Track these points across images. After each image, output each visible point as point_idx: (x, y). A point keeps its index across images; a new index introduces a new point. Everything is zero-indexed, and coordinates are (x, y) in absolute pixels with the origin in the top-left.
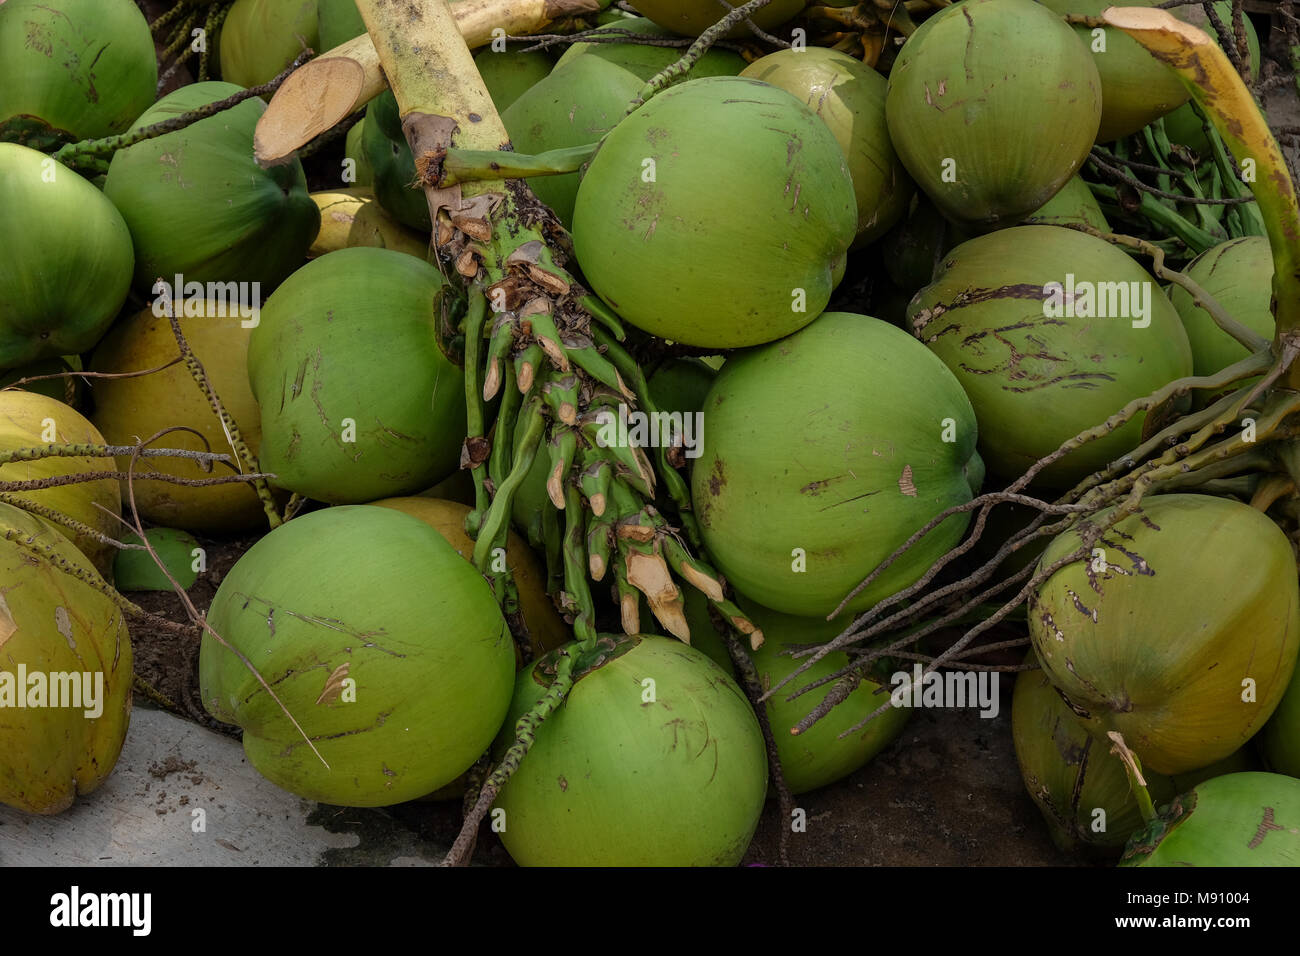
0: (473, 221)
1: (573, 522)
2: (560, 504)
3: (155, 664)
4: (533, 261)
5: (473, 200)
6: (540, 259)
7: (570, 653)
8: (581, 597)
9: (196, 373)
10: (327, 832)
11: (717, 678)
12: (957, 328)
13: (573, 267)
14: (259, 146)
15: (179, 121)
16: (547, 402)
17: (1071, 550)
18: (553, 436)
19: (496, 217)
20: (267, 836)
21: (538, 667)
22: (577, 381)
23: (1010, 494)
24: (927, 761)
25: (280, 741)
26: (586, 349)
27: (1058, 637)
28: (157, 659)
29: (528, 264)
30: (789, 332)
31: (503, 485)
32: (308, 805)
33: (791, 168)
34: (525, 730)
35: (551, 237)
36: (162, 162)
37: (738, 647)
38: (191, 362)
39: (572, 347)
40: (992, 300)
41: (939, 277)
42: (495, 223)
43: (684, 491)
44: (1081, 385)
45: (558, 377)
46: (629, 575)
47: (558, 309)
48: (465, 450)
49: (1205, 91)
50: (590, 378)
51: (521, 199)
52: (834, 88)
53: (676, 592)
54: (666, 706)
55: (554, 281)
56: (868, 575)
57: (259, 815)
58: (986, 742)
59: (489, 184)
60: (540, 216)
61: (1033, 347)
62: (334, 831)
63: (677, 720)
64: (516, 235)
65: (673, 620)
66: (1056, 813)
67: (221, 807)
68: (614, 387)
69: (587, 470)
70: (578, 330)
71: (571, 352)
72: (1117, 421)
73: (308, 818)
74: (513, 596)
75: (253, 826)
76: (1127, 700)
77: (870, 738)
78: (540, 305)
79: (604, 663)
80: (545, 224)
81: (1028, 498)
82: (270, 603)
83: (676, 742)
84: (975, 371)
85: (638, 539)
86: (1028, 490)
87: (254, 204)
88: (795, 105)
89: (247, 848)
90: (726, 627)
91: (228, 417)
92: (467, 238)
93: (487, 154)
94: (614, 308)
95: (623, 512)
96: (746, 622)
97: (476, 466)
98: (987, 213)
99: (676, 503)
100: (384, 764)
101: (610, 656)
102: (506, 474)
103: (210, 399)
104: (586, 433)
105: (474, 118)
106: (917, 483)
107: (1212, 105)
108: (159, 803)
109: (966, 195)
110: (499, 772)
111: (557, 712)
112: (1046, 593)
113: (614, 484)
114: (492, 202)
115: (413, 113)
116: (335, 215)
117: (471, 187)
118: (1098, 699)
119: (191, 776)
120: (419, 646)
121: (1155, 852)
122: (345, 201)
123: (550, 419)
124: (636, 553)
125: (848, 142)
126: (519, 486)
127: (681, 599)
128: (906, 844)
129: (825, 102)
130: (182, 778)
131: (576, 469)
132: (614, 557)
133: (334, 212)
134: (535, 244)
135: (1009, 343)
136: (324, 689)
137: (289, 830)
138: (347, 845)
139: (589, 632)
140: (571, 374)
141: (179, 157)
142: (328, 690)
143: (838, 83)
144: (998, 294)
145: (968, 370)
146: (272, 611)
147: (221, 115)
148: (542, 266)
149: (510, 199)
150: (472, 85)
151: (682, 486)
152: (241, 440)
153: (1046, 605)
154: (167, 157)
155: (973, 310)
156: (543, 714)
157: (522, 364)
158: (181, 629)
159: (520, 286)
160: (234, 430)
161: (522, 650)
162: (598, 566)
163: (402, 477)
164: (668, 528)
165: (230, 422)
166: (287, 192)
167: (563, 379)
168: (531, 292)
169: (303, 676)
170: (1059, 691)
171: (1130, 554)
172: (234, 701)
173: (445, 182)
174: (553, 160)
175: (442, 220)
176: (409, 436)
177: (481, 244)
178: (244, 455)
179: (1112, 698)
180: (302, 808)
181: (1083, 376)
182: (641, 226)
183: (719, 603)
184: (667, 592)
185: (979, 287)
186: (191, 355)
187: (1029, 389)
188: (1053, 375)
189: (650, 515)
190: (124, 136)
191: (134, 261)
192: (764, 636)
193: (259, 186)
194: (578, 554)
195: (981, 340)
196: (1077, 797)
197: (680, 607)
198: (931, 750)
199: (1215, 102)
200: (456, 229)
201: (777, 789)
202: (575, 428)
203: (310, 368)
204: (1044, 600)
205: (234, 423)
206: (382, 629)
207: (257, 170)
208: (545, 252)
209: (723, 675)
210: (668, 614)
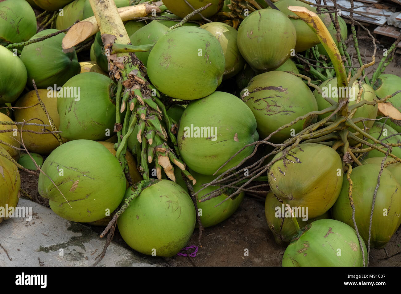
0: (119, 63)
1: (144, 147)
2: (140, 142)
3: (28, 189)
4: (135, 75)
5: (119, 58)
6: (137, 74)
7: (141, 183)
8: (145, 168)
9: (42, 106)
10: (73, 232)
11: (182, 191)
12: (253, 98)
13: (147, 77)
14: (63, 45)
15: (41, 39)
16: (138, 113)
17: (279, 157)
18: (139, 123)
19: (126, 63)
20: (56, 233)
21: (133, 187)
22: (146, 108)
23: (264, 141)
24: (243, 221)
25: (59, 202)
26: (149, 99)
27: (274, 180)
28: (28, 187)
29: (134, 75)
30: (205, 96)
31: (125, 136)
32: (68, 225)
33: (206, 51)
34: (127, 201)
35: (141, 69)
36: (36, 50)
37: (189, 184)
38: (41, 103)
39: (145, 98)
40: (263, 90)
41: (249, 85)
42: (125, 64)
43: (176, 140)
44: (286, 114)
45: (141, 107)
46: (159, 162)
47: (142, 88)
48: (115, 127)
49: (316, 30)
50: (150, 107)
51: (133, 58)
52: (223, 33)
53: (172, 167)
54: (167, 197)
55: (141, 80)
56: (224, 163)
57: (54, 227)
58: (260, 216)
59: (124, 54)
60: (138, 63)
61: (273, 103)
62: (75, 232)
63: (170, 201)
64: (131, 68)
65: (171, 175)
66: (276, 232)
67: (44, 225)
68: (157, 110)
69: (148, 132)
70: (147, 94)
71: (145, 100)
72: (294, 122)
73: (68, 229)
74: (127, 168)
75: (52, 230)
76: (292, 197)
77: (226, 212)
78: (137, 87)
79: (151, 185)
80: (139, 65)
81: (268, 142)
82: (58, 163)
83: (169, 206)
84: (257, 110)
85: (161, 152)
86: (269, 141)
87: (62, 63)
88: (209, 34)
89: (50, 236)
90: (186, 178)
91: (51, 119)
92: (118, 68)
93: (124, 45)
94: (157, 88)
95: (158, 144)
96: (191, 177)
97: (118, 131)
98: (263, 68)
99: (173, 143)
100: (88, 209)
101: (152, 184)
102: (126, 133)
103: (46, 113)
104: (148, 122)
105: (121, 36)
106: (239, 138)
107: (318, 34)
108: (26, 223)
109: (257, 62)
110: (119, 211)
111: (137, 197)
112: (272, 168)
113: (155, 137)
114: (125, 58)
115: (104, 34)
116: (85, 68)
117: (119, 54)
118: (284, 196)
119: (36, 217)
120: (98, 176)
121: (299, 239)
122: (88, 64)
123: (138, 118)
124: (161, 156)
125: (226, 48)
126: (129, 136)
127: (173, 169)
128: (235, 242)
129: (220, 37)
130: (33, 217)
131: (145, 132)
132: (155, 157)
133: (85, 67)
134: (136, 70)
135: (267, 102)
136: (72, 187)
137: (62, 232)
138: (78, 236)
139: (147, 178)
140: (145, 106)
141: (41, 49)
142: (72, 188)
143: (224, 32)
144: (264, 89)
145: (255, 109)
146: (58, 166)
147: (53, 37)
148: (137, 76)
149: (130, 58)
150: (121, 27)
151: (175, 139)
152: (54, 125)
153: (272, 171)
154: (38, 49)
155: (258, 93)
156: (133, 198)
157: (131, 103)
158: (34, 173)
159: (132, 81)
160: (52, 122)
161: (129, 183)
162: (150, 159)
163: (98, 135)
164: (170, 149)
165: (51, 120)
166: (71, 60)
167: (142, 107)
168: (134, 83)
169: (66, 183)
170: (275, 195)
171: (295, 158)
172: (47, 190)
173: (112, 53)
174: (143, 48)
175: (111, 63)
176: (101, 123)
177: (121, 70)
178: (55, 129)
179: (288, 196)
180: (66, 226)
181: (287, 111)
182: (165, 65)
183: (184, 171)
184: (169, 167)
185: (259, 87)
186: (41, 101)
187: (272, 115)
188: (278, 111)
189: (165, 145)
190: (26, 42)
191: (27, 77)
192: (196, 181)
193: (63, 58)
194: (145, 156)
195: (259, 101)
196: (282, 228)
197: (173, 171)
198: (244, 218)
199: (319, 33)
200: (115, 66)
201: (198, 223)
202: (145, 121)
203: (73, 104)
204: (271, 170)
205: (52, 120)
206: (88, 171)
207: (63, 53)
208: (139, 73)
209: (184, 191)
210: (170, 173)
